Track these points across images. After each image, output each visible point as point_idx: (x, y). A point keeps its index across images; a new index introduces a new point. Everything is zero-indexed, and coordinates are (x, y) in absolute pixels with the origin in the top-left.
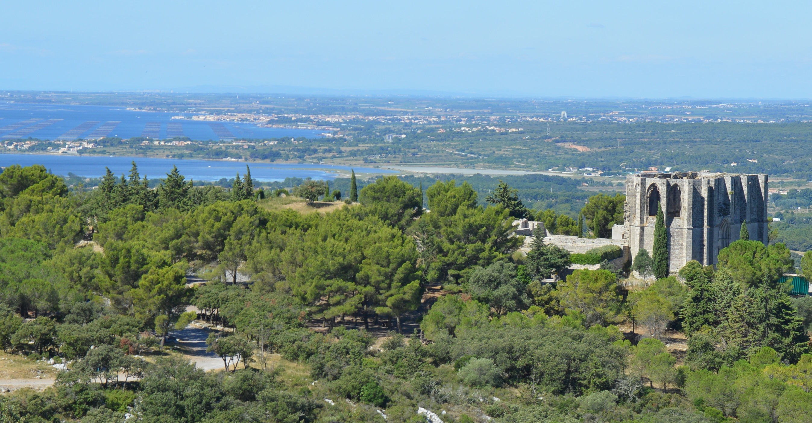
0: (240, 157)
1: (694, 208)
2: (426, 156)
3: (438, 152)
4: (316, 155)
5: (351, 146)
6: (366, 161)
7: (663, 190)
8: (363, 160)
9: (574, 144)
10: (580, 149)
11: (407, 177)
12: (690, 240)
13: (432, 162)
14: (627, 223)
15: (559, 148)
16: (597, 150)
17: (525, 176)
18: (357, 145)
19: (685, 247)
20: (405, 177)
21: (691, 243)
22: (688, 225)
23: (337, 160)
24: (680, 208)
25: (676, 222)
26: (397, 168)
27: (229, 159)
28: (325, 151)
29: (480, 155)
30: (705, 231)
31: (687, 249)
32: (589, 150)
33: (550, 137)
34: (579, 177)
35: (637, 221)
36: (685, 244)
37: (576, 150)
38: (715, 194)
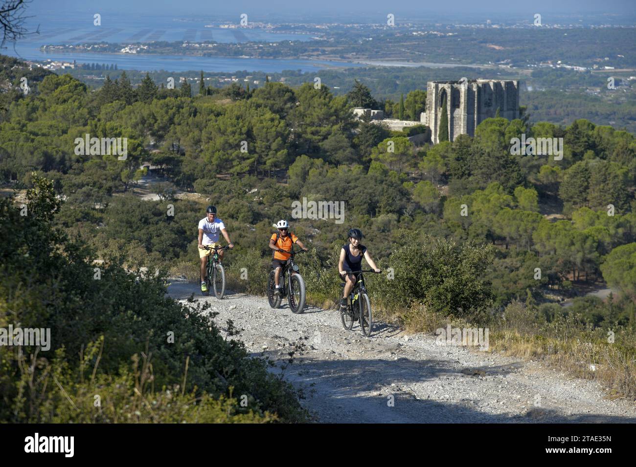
0: (252, 55)
1: (468, 103)
2: (386, 54)
3: (394, 50)
4: (307, 53)
5: (331, 46)
6: (343, 57)
7: (449, 91)
8: (340, 57)
9: (493, 45)
10: (497, 48)
11: (370, 69)
12: (466, 122)
13: (390, 57)
14: (428, 111)
15: (482, 47)
16: (509, 48)
17: (455, 68)
18: (336, 46)
19: (462, 127)
20: (369, 69)
21: (466, 124)
22: (464, 113)
23: (322, 57)
24: (460, 102)
25: (457, 111)
26: (364, 62)
27: (244, 57)
28: (313, 51)
29: (424, 53)
30: (476, 117)
31: (464, 128)
32: (503, 48)
33: (475, 40)
34: (495, 68)
35: (433, 111)
36: (462, 125)
37: (494, 49)
38: (482, 93)
